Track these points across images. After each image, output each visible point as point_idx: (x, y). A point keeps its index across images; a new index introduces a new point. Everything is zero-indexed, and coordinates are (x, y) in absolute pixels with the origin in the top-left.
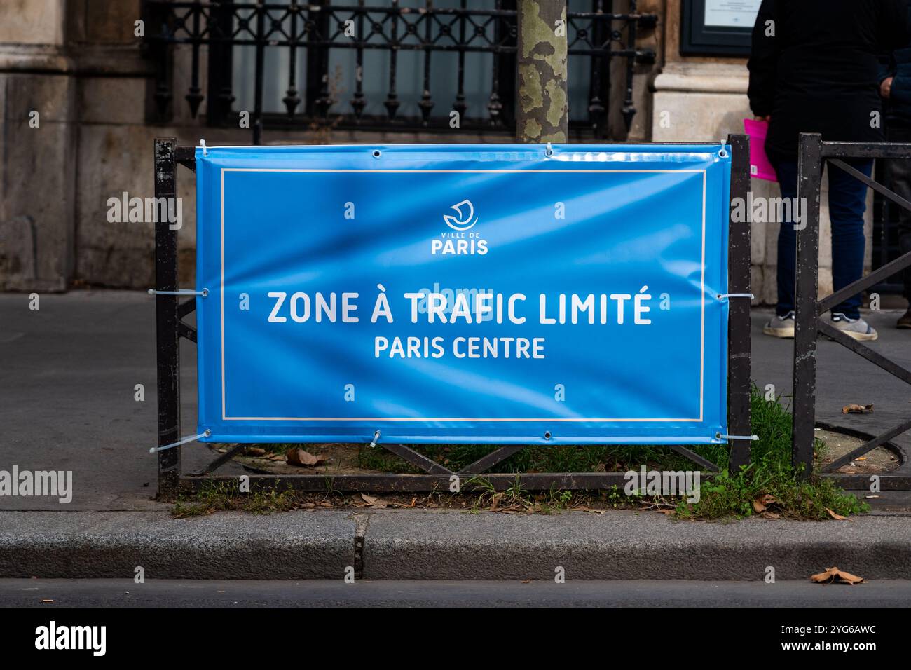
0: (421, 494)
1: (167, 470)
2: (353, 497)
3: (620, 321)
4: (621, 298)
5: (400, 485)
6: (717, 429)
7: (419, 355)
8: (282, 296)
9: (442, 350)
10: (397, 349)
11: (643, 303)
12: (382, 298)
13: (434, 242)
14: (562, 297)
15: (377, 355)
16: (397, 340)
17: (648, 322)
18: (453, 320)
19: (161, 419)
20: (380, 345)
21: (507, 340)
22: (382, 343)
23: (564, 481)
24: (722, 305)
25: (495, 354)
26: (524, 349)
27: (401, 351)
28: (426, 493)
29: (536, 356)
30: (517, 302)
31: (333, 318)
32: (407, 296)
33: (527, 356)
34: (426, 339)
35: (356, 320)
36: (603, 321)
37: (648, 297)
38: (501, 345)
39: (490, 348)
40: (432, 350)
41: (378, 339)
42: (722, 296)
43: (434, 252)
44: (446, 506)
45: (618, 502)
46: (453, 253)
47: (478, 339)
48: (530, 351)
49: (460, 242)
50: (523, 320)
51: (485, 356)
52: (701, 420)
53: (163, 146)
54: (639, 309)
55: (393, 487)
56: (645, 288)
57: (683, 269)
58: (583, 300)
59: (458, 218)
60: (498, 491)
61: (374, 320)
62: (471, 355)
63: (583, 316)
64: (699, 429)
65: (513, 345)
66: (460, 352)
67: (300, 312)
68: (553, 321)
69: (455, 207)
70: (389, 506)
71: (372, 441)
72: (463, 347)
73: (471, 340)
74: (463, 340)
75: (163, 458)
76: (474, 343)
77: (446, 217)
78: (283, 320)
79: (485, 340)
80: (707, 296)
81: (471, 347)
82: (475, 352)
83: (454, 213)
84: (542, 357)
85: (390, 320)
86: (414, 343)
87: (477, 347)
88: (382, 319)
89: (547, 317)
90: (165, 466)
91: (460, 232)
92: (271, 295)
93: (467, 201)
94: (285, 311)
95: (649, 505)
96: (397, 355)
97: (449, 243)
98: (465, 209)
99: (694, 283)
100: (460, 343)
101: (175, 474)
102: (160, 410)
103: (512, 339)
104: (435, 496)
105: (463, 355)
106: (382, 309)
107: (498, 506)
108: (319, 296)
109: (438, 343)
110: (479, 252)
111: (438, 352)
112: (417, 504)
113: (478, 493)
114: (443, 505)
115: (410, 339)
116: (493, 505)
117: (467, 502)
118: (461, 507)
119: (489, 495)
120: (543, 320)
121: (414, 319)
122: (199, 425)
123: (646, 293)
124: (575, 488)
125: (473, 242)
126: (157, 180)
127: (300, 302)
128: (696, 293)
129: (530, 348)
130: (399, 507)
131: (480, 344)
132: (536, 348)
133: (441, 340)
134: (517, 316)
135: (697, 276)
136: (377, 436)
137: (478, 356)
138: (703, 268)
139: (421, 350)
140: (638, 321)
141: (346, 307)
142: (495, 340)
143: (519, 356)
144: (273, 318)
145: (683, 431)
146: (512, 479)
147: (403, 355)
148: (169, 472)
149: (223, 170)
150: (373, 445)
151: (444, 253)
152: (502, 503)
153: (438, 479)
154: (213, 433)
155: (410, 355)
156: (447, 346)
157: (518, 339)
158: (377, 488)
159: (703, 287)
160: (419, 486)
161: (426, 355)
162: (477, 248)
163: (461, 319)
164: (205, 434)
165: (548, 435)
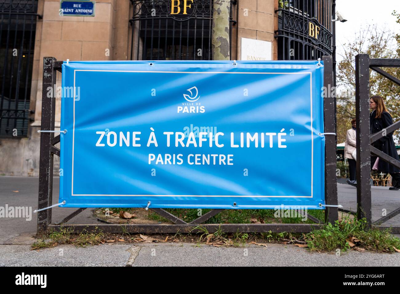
0: (171, 234)
1: (41, 222)
2: (136, 236)
3: (271, 146)
4: (271, 135)
5: (160, 230)
6: (320, 202)
7: (170, 163)
8: (103, 133)
9: (182, 160)
10: (159, 160)
11: (283, 137)
12: (152, 134)
13: (179, 107)
14: (242, 134)
15: (150, 163)
16: (160, 155)
17: (285, 147)
18: (188, 146)
19: (40, 195)
20: (151, 158)
21: (214, 156)
22: (152, 157)
23: (243, 228)
24: (322, 138)
25: (208, 163)
26: (223, 160)
27: (161, 161)
28: (173, 234)
29: (229, 164)
30: (220, 136)
31: (128, 145)
32: (165, 133)
33: (225, 164)
34: (174, 155)
35: (139, 145)
36: (263, 146)
37: (285, 134)
38: (212, 158)
39: (206, 159)
40: (177, 160)
41: (150, 155)
42: (322, 134)
43: (178, 112)
44: (184, 241)
45: (271, 239)
46: (188, 112)
47: (200, 155)
48: (226, 161)
49: (191, 107)
50: (222, 145)
51: (204, 163)
52: (312, 197)
53: (47, 61)
54: (280, 140)
55: (156, 231)
56: (283, 130)
57: (301, 120)
58: (252, 136)
59: (190, 96)
60: (210, 233)
61: (148, 145)
62: (196, 163)
63: (252, 143)
64: (311, 201)
65: (217, 158)
66: (191, 162)
67: (112, 141)
68: (237, 146)
69: (189, 90)
70: (154, 241)
71: (146, 207)
72: (192, 159)
73: (197, 155)
74: (193, 155)
75: (40, 215)
76: (198, 157)
77: (184, 95)
78: (103, 145)
79: (204, 156)
80: (314, 134)
81: (197, 159)
82: (198, 161)
83: (188, 93)
84: (232, 164)
85: (156, 145)
86: (168, 157)
87: (199, 159)
88: (152, 145)
89: (234, 144)
90: (40, 219)
91: (191, 103)
92: (98, 133)
93: (195, 87)
94: (104, 140)
95: (288, 241)
96: (160, 163)
97: (186, 107)
98: (194, 91)
99: (307, 127)
100: (191, 157)
101: (45, 224)
102: (40, 191)
103: (217, 155)
104: (178, 236)
105: (193, 163)
106: (152, 140)
107: (210, 242)
108: (121, 134)
109: (180, 157)
110: (201, 112)
111: (180, 161)
112: (168, 240)
113: (200, 234)
114: (182, 240)
115: (166, 155)
116: (208, 241)
117: (194, 239)
118: (191, 242)
119: (205, 236)
120: (233, 145)
121: (168, 145)
122: (60, 199)
123: (283, 132)
124: (249, 232)
125: (198, 107)
126: (44, 77)
127: (112, 136)
128: (309, 132)
129: (226, 160)
130: (159, 242)
131: (201, 157)
132: (229, 160)
133: (182, 155)
134: (220, 143)
135: (309, 124)
136: (149, 204)
137: (200, 164)
138: (312, 120)
139: (172, 160)
140: (280, 146)
141: (135, 139)
142: (209, 155)
143: (220, 164)
144: (98, 144)
145: (303, 203)
146: (217, 227)
147: (162, 163)
148: (43, 223)
149: (75, 71)
150: (147, 209)
151: (183, 112)
152: (212, 240)
153: (180, 227)
154: (67, 202)
155: (166, 163)
156: (185, 158)
157: (220, 155)
158: (148, 231)
159: (311, 129)
160: (170, 231)
161: (174, 163)
162: (199, 110)
163: (192, 145)
164: (63, 203)
165: (235, 204)
